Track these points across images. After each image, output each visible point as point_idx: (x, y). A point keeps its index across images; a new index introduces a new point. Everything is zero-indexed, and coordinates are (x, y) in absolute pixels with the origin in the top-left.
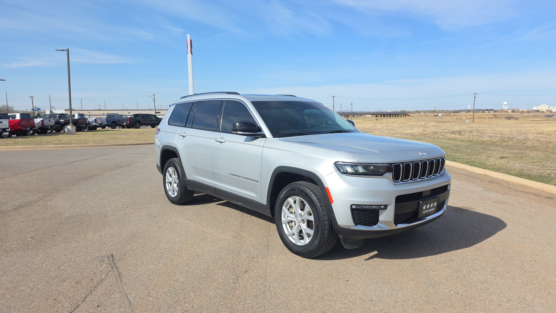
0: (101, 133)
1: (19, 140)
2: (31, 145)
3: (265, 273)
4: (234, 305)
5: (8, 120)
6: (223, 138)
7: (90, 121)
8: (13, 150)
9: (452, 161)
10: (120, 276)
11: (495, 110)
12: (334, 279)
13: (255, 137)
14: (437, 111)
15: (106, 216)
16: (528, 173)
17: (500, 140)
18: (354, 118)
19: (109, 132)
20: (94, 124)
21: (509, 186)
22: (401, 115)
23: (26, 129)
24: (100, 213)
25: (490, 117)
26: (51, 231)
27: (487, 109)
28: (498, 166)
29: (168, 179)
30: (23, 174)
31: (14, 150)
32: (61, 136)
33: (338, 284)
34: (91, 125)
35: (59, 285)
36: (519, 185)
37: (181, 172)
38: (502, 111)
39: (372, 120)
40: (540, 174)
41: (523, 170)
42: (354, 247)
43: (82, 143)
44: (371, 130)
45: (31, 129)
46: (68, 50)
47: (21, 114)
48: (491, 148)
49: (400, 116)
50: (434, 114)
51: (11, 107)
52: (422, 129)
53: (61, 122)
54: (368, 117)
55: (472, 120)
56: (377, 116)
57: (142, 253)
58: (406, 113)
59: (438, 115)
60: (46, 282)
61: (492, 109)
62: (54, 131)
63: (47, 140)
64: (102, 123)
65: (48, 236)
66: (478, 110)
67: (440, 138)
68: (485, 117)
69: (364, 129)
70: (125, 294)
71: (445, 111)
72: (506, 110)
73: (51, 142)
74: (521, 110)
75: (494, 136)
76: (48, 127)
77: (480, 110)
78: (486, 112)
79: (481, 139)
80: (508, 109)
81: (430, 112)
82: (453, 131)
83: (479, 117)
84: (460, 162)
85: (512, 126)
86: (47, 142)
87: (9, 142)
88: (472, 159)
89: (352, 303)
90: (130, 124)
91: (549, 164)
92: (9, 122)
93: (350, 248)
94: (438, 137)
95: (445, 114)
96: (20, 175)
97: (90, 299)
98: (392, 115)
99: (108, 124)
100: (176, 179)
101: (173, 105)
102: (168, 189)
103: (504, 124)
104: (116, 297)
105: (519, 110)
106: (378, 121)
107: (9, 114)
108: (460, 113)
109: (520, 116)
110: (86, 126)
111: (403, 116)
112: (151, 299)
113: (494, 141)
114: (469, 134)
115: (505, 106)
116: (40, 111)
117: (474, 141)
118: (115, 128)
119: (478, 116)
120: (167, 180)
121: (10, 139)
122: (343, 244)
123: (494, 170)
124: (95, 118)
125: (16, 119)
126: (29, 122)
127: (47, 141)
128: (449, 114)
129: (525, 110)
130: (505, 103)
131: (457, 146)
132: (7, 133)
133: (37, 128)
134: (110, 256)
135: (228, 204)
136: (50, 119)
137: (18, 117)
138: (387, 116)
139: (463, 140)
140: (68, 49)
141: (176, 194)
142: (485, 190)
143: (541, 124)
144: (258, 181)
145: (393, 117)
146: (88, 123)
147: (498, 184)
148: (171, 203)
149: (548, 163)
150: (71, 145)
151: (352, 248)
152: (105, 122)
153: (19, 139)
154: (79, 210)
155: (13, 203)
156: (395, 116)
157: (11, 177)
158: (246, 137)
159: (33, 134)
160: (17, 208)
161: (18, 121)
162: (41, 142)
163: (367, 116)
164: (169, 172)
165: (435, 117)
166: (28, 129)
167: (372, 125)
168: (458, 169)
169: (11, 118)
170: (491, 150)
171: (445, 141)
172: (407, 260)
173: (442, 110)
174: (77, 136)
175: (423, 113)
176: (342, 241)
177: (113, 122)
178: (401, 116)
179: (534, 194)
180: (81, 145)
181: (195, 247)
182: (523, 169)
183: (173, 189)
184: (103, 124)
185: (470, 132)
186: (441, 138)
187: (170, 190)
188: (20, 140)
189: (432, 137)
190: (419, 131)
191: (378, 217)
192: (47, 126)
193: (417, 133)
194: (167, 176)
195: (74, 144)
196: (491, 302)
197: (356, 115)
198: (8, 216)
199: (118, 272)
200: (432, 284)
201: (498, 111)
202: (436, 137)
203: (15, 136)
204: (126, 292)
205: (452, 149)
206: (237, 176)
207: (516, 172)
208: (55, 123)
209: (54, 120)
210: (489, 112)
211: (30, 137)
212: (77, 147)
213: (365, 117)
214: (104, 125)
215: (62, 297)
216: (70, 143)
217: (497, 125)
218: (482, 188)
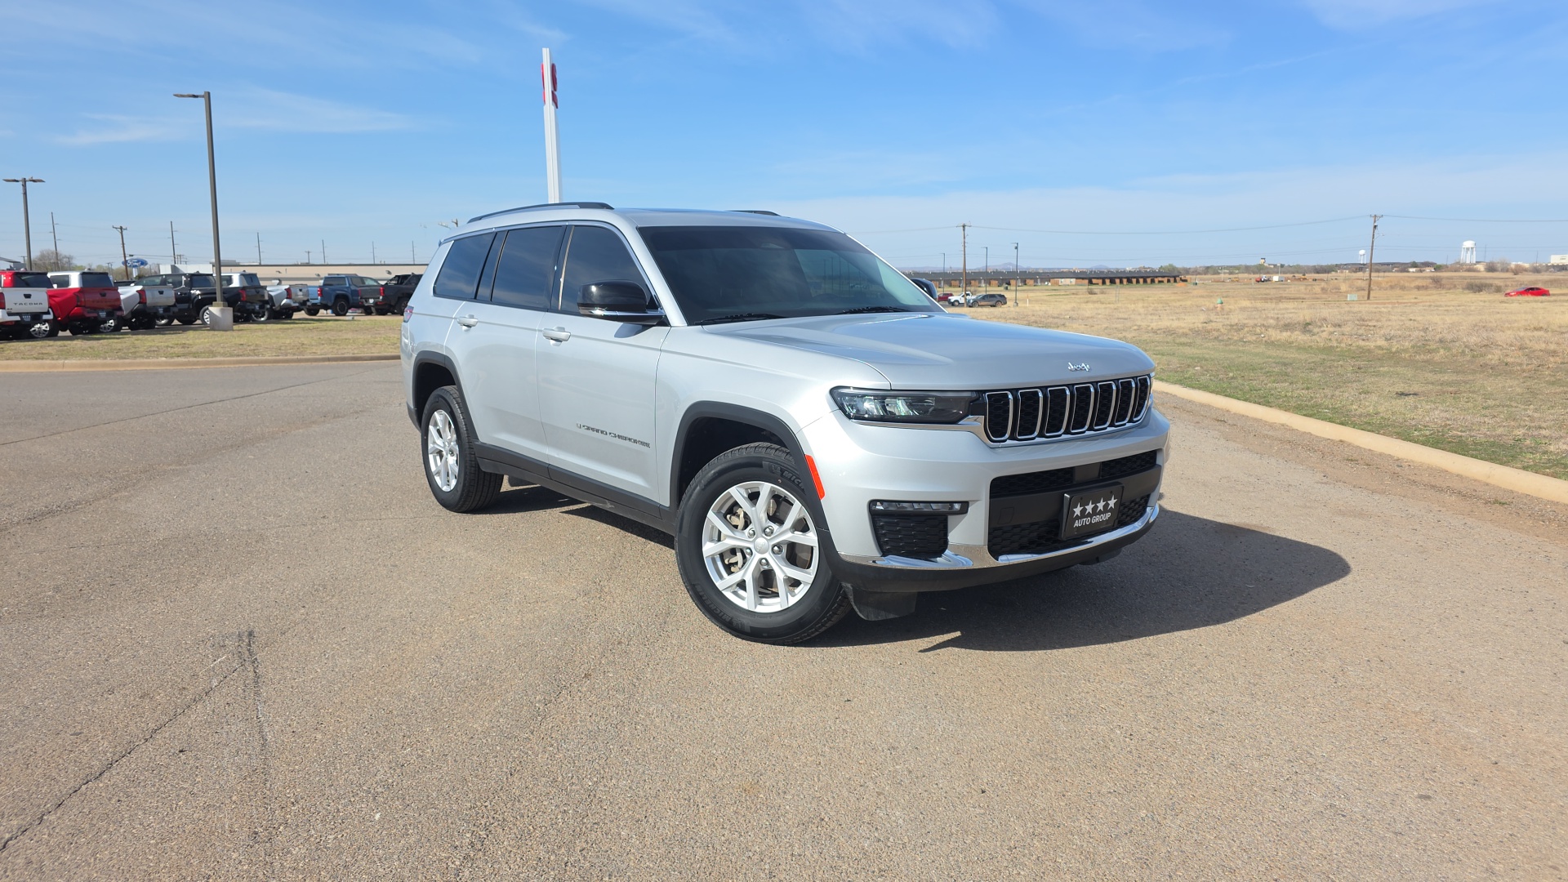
0: (303, 329)
1: (76, 344)
2: (106, 358)
3: (635, 680)
4: (530, 753)
5: (45, 289)
6: (564, 329)
7: (272, 294)
8: (56, 370)
9: (1259, 404)
10: (257, 682)
11: (1438, 263)
12: (814, 697)
13: (644, 326)
14: (1267, 268)
15: (261, 538)
16: (1461, 436)
17: (1413, 347)
18: (1025, 287)
19: (324, 323)
20: (284, 301)
21: (1397, 474)
22: (1160, 279)
23: (95, 315)
24: (249, 530)
25: (1421, 284)
26: (108, 574)
27: (1414, 262)
28: (1382, 418)
29: (434, 443)
30: (70, 434)
31: (60, 370)
32: (191, 334)
33: (819, 709)
34: (277, 305)
35: (95, 701)
36: (1428, 467)
37: (465, 425)
38: (1458, 267)
39: (1077, 294)
40: (1492, 440)
41: (1449, 430)
42: (883, 616)
43: (245, 352)
44: (1063, 321)
45: (110, 316)
46: (208, 96)
47: (83, 274)
48: (1382, 369)
49: (1160, 282)
50: (1257, 276)
51: (66, 257)
52: (1203, 317)
53: (193, 297)
54: (1065, 285)
55: (1367, 292)
56: (1091, 283)
57: (330, 628)
58: (1176, 274)
59: (1268, 280)
60: (65, 692)
61: (1430, 260)
62: (176, 322)
63: (153, 344)
64: (308, 300)
65: (98, 584)
66: (1388, 264)
67: (1245, 342)
68: (1407, 284)
69: (1044, 317)
70: (259, 724)
71: (1290, 269)
72: (1471, 264)
73: (162, 351)
74: (1513, 265)
75: (1400, 337)
76: (158, 311)
77: (1392, 264)
78: (1411, 270)
79: (1362, 343)
80: (1478, 263)
81: (1247, 269)
82: (1289, 321)
83: (1390, 284)
84: (1280, 407)
85: (1473, 308)
86: (150, 351)
87: (49, 350)
88: (1316, 398)
89: (841, 754)
90: (386, 304)
91: (1530, 413)
92: (50, 297)
93: (872, 618)
94: (1241, 340)
95: (1290, 276)
96: (62, 434)
97: (167, 735)
98: (1134, 280)
99: (324, 302)
100: (452, 443)
101: (447, 241)
102: (433, 468)
103: (1453, 303)
104: (234, 731)
105: (1509, 264)
106: (1094, 297)
107: (49, 275)
108: (1333, 273)
109: (1509, 283)
110: (262, 307)
111: (1169, 281)
112: (319, 736)
113: (1394, 350)
114: (1332, 329)
115: (1468, 252)
116: (146, 267)
117: (1339, 349)
118: (345, 315)
119: (1387, 282)
120: (430, 446)
121: (51, 343)
122: (855, 607)
123: (1369, 428)
124: (287, 287)
125: (70, 287)
126: (104, 295)
127: (151, 346)
128: (1301, 276)
129: (1527, 265)
130: (1469, 244)
131: (1285, 364)
132: (45, 327)
133: (125, 313)
134: (246, 634)
135: (593, 513)
136: (162, 288)
137: (75, 282)
138: (1121, 282)
139: (1309, 347)
140: (209, 93)
141: (453, 482)
142: (1325, 479)
143: (1558, 304)
144: (647, 445)
145: (1145, 286)
146: (267, 298)
147: (1367, 465)
148: (441, 507)
149: (1526, 410)
150: (214, 359)
151: (880, 618)
152: (315, 296)
153: (75, 342)
154: (195, 525)
155: (28, 505)
156: (1145, 281)
157: (38, 440)
158: (621, 324)
159: (116, 330)
160: (34, 518)
161: (74, 293)
162: (133, 350)
163: (1064, 283)
164: (436, 424)
165: (1261, 285)
166: (103, 314)
167: (1069, 306)
168: (1272, 426)
169: (55, 286)
170: (1378, 374)
171: (1257, 350)
172: (1028, 653)
173: (1282, 266)
174: (234, 333)
175: (1225, 273)
176: (851, 598)
177: (338, 297)
178: (1162, 282)
179: (1460, 493)
180: (240, 358)
181: (472, 617)
182: (1449, 425)
183: (447, 468)
184: (308, 304)
185: (1335, 325)
186: (1249, 342)
187: (438, 473)
188: (79, 344)
189: (1225, 338)
190: (1194, 323)
191: (946, 535)
192: (155, 307)
193: (1183, 328)
194: (432, 436)
195: (224, 354)
196: (1214, 758)
197: (1031, 279)
198: (7, 537)
199: (255, 672)
200: (1072, 712)
201: (1446, 266)
202: (1236, 338)
203: (68, 333)
204: (262, 719)
205: (1268, 372)
206: (597, 431)
207: (1428, 433)
208: (176, 299)
209: (173, 292)
210: (1421, 271)
211: (108, 336)
212: (230, 363)
213: (1057, 284)
214: (314, 304)
215: (96, 728)
216: (213, 354)
217: (1430, 306)
218: (1319, 476)
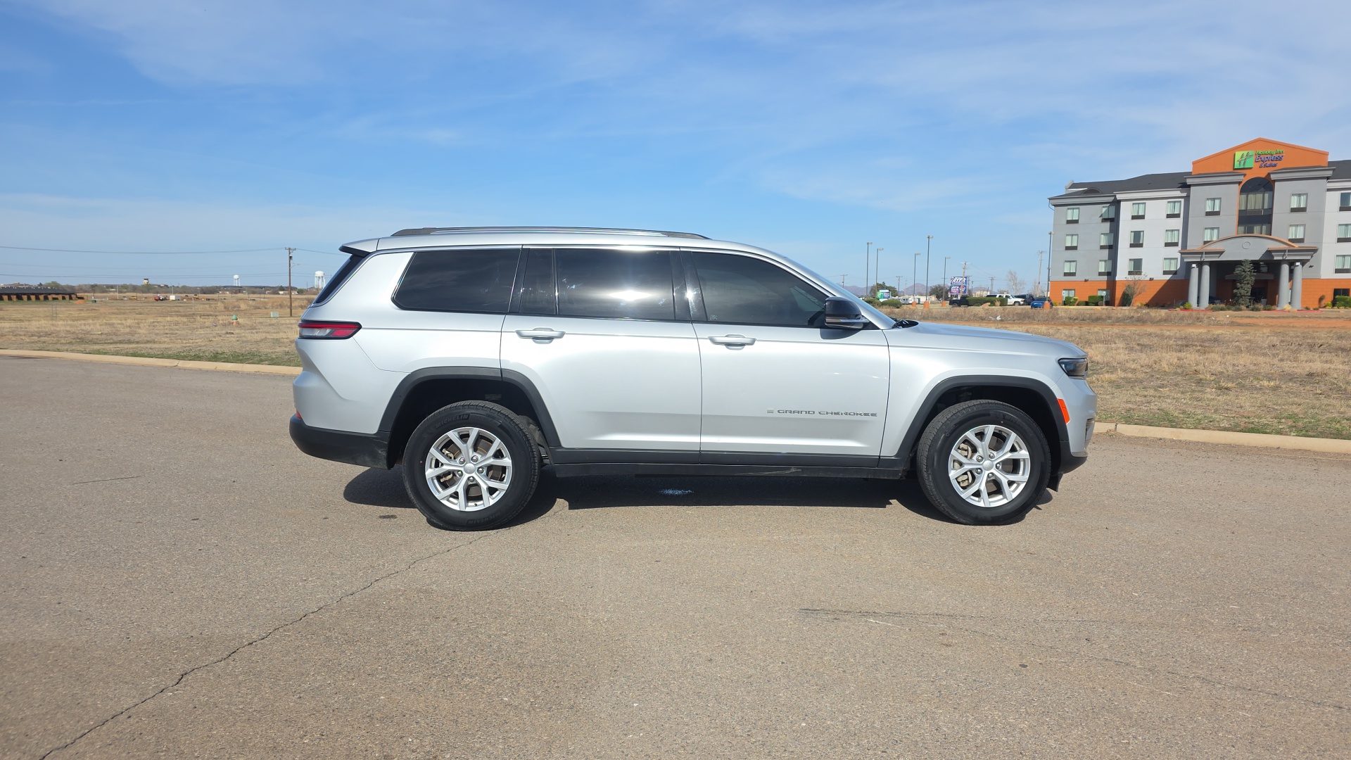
11: (302, 288)
22: (54, 296)
29: (440, 465)
49: (54, 299)
50: (152, 295)
58: (69, 291)
59: (166, 299)
71: (185, 290)
78: (281, 292)
81: (137, 289)
95: (184, 295)
100: (489, 459)
102: (437, 494)
108: (218, 294)
111: (64, 298)
120: (430, 471)
128: (194, 295)
130: (321, 272)
138: (10, 298)
144: (874, 415)
145: (38, 302)
165: (159, 303)
178: (57, 299)
183: (466, 489)
194: (434, 459)
206: (799, 412)
